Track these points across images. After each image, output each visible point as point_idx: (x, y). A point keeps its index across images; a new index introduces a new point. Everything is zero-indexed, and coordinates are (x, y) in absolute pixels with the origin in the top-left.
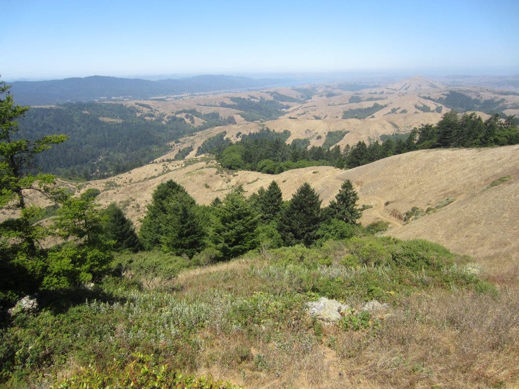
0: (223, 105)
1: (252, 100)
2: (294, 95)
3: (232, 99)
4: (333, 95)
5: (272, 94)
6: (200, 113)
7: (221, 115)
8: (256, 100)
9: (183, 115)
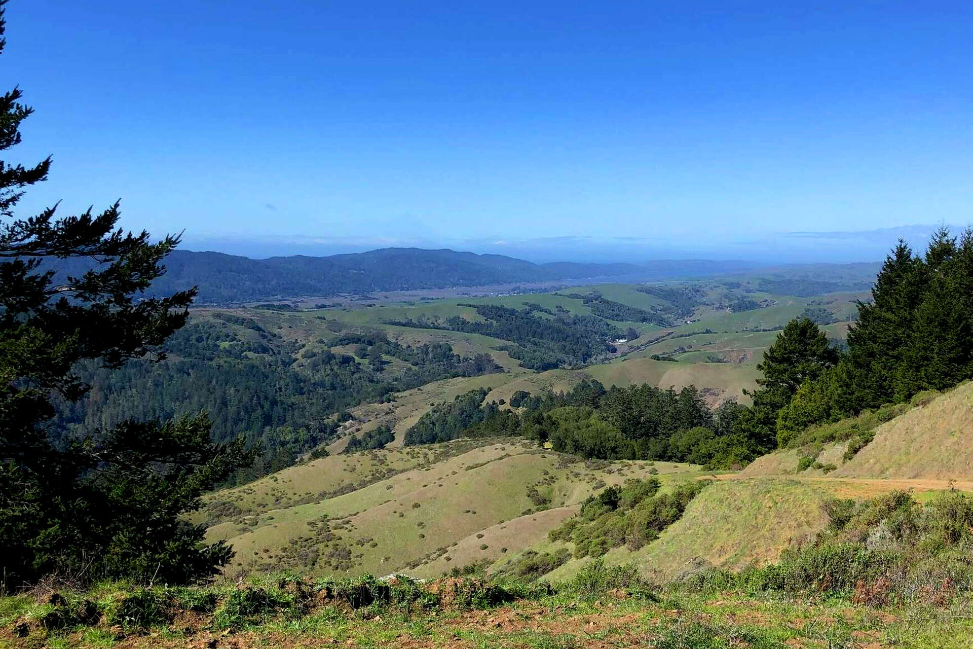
0: (459, 325)
1: (536, 314)
2: (645, 304)
3: (483, 310)
4: (753, 305)
5: (587, 301)
6: (397, 345)
7: (455, 351)
8: (545, 316)
9: (350, 351)
